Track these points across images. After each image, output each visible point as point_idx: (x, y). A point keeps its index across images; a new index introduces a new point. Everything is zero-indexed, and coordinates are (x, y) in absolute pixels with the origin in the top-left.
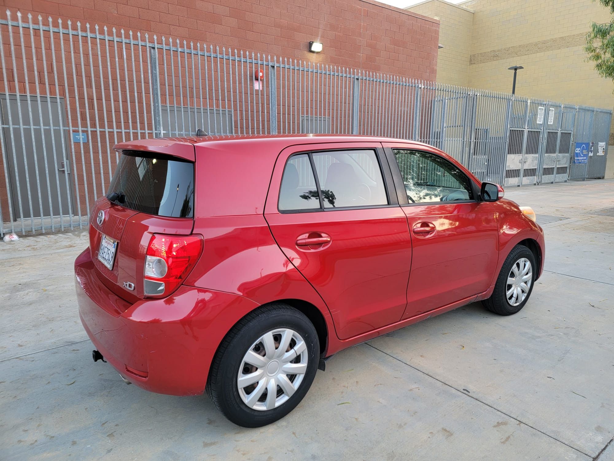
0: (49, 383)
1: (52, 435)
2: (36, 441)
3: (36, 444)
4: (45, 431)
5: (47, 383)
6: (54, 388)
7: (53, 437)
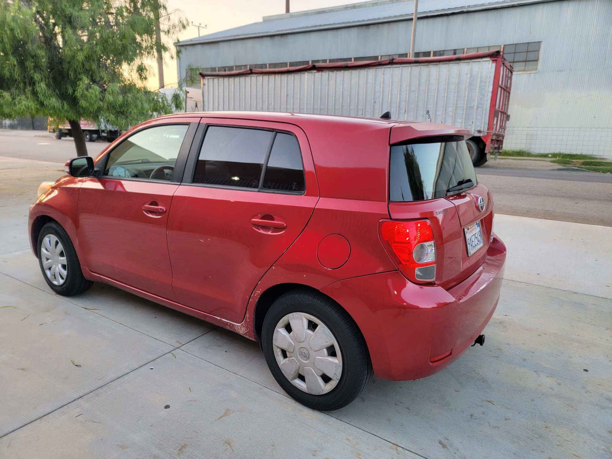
0: (506, 419)
1: (535, 373)
2: (547, 377)
3: (548, 375)
4: (538, 378)
5: (508, 421)
6: (507, 410)
7: (534, 371)
